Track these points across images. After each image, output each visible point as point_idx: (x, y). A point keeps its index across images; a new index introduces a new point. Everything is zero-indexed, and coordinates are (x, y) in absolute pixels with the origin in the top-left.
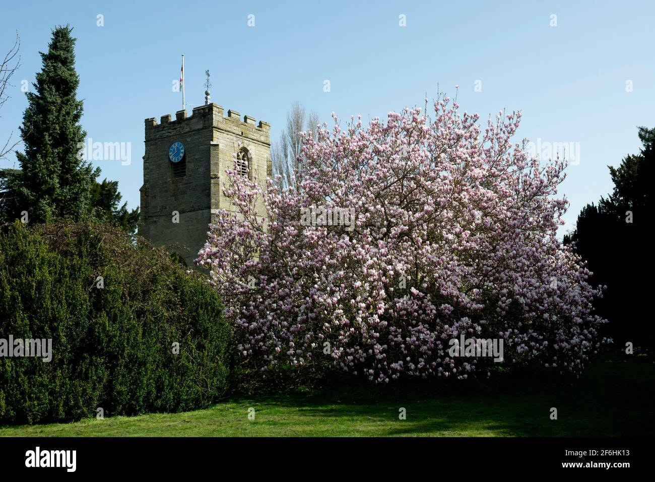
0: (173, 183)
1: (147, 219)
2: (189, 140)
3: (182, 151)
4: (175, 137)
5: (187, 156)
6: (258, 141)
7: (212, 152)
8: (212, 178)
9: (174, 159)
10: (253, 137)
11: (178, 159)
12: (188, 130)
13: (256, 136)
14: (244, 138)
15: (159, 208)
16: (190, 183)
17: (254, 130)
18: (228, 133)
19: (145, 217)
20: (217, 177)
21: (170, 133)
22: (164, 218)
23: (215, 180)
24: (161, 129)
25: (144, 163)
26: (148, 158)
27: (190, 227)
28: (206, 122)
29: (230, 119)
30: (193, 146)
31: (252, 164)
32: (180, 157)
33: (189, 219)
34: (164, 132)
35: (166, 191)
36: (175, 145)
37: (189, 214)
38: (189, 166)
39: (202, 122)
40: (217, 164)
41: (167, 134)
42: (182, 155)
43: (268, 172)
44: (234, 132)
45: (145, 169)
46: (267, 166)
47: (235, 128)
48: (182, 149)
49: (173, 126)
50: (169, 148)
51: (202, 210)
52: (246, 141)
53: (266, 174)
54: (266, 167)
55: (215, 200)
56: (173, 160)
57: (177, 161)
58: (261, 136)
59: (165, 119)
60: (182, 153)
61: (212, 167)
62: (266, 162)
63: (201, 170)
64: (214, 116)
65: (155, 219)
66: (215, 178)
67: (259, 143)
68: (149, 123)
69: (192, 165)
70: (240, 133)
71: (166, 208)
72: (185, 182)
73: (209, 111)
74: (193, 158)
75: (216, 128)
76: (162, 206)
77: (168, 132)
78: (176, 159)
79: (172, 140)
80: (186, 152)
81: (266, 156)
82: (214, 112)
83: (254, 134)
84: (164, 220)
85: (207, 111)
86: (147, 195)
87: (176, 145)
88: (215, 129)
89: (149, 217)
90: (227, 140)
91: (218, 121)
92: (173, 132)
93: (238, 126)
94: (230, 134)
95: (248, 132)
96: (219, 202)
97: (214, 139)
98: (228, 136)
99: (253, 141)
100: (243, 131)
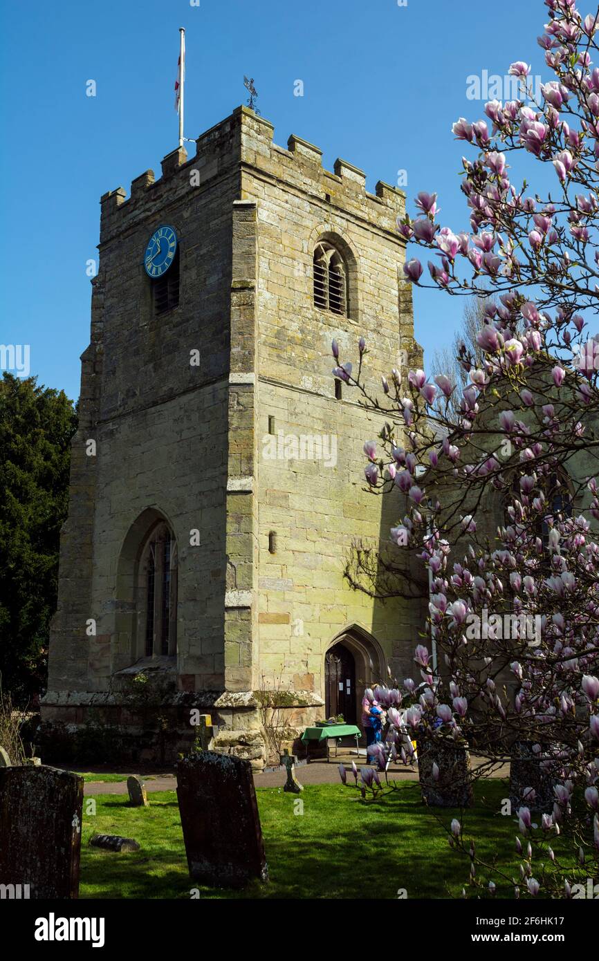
0: (151, 330)
1: (95, 428)
2: (186, 214)
3: (173, 244)
4: (157, 217)
5: (182, 255)
6: (374, 226)
7: (238, 226)
8: (234, 290)
9: (154, 269)
10: (360, 214)
11: (163, 267)
12: (184, 191)
13: (368, 212)
14: (333, 211)
15: (121, 396)
16: (188, 320)
17: (361, 197)
18: (287, 188)
19: (91, 422)
20: (247, 288)
21: (149, 210)
22: (129, 420)
23: (242, 294)
24: (132, 208)
25: (94, 293)
26: (104, 282)
27: (186, 434)
28: (226, 158)
29: (292, 156)
30: (195, 225)
31: (356, 279)
32: (169, 259)
33: (182, 412)
34: (137, 212)
35: (136, 353)
36: (157, 236)
37: (184, 399)
38: (188, 277)
39: (215, 161)
40: (249, 256)
41: (143, 216)
42: (171, 255)
43: (403, 306)
44: (304, 188)
45: (95, 307)
46: (399, 290)
47: (308, 181)
48: (171, 241)
49: (155, 193)
50: (145, 248)
51: (214, 382)
52: (338, 220)
53: (396, 309)
54: (396, 293)
55: (243, 348)
56: (153, 274)
57: (160, 273)
58: (380, 214)
59: (139, 183)
60: (172, 250)
61: (237, 264)
62: (395, 281)
63: (213, 280)
64: (244, 137)
65: (111, 426)
66: (243, 289)
67: (375, 230)
68: (108, 201)
69: (193, 273)
70: (323, 196)
71: (135, 394)
72: (176, 319)
73: (233, 127)
74: (195, 255)
75: (250, 167)
76: (128, 391)
77: (144, 211)
78: (160, 269)
79: (152, 226)
80: (181, 246)
81: (394, 266)
82: (244, 128)
83: (363, 208)
84: (130, 426)
85: (228, 129)
86: (97, 369)
87: (160, 235)
88: (248, 170)
89: (99, 422)
90: (283, 204)
91: (257, 153)
92: (155, 206)
93: (315, 176)
94: (293, 191)
95: (343, 197)
96: (252, 353)
97: (243, 194)
98: (286, 197)
99: (359, 223)
100: (331, 192)
